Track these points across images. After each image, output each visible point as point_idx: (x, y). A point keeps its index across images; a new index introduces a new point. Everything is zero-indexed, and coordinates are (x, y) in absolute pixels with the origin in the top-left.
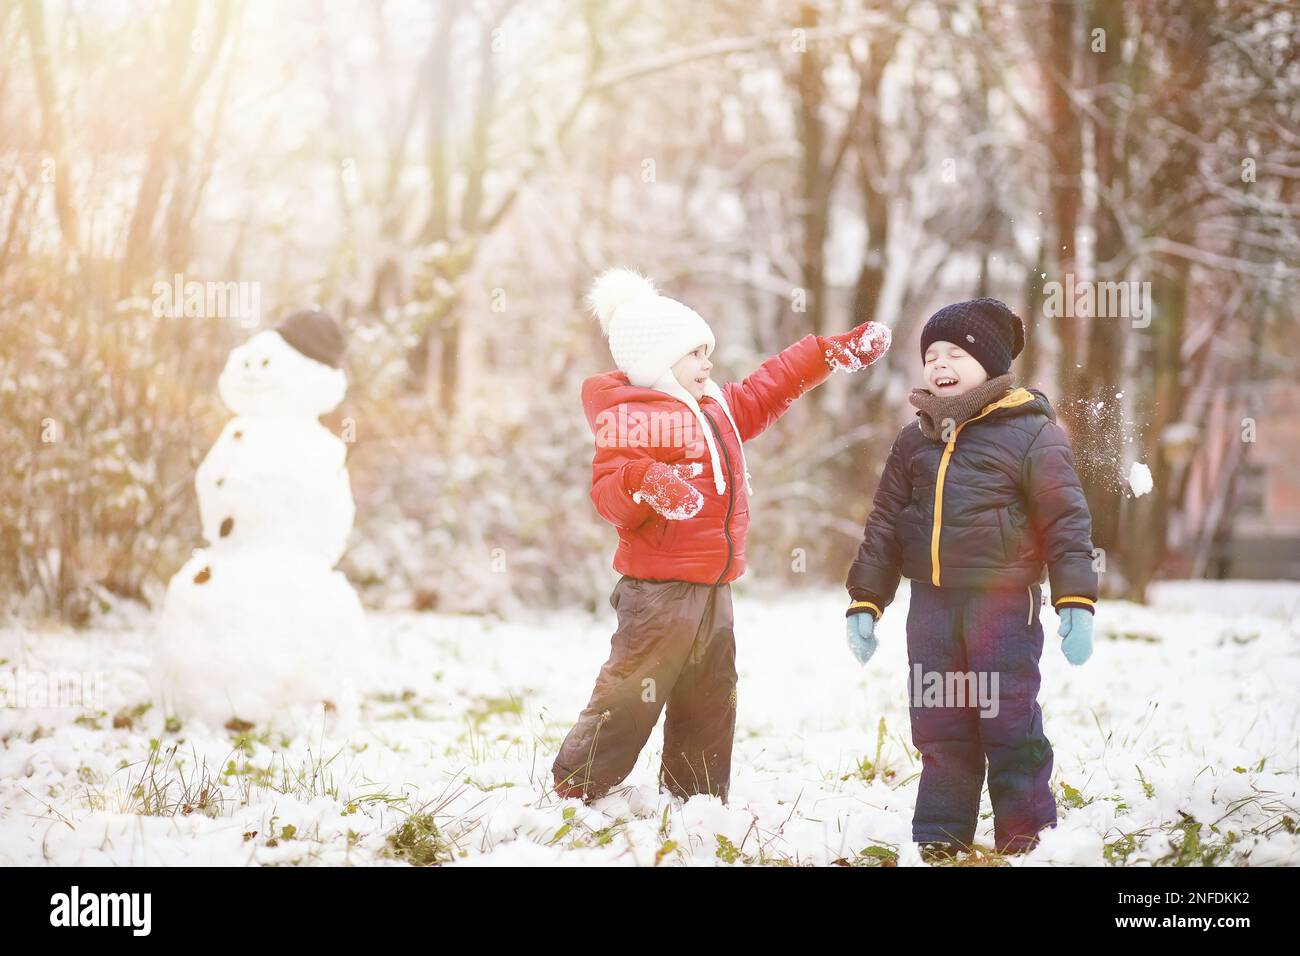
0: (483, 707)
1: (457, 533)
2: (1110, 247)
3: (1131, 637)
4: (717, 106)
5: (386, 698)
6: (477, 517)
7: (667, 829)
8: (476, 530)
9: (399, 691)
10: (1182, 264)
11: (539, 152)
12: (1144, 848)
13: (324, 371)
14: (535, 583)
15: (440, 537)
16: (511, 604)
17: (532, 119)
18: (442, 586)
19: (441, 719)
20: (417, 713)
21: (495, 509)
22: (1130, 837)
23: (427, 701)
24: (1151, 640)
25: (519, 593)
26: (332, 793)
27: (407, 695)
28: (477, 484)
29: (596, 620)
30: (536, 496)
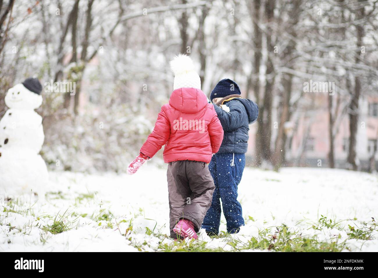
0: (82, 196)
1: (77, 149)
2: (270, 70)
3: (273, 180)
4: (157, 29)
5: (53, 193)
6: (83, 144)
7: (131, 225)
8: (83, 148)
9: (57, 191)
10: (291, 76)
11: (104, 39)
12: (271, 232)
13: (36, 95)
14: (100, 164)
15: (73, 151)
16: (93, 170)
17: (102, 30)
18: (73, 164)
19: (70, 199)
20: (62, 197)
21: (88, 142)
22: (267, 230)
23: (65, 194)
24: (278, 181)
25: (95, 167)
26: (33, 215)
27: (59, 193)
28: (83, 135)
29: (118, 175)
30: (100, 138)
